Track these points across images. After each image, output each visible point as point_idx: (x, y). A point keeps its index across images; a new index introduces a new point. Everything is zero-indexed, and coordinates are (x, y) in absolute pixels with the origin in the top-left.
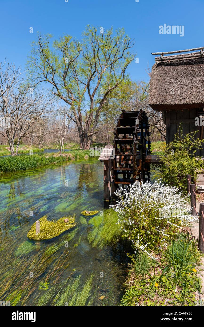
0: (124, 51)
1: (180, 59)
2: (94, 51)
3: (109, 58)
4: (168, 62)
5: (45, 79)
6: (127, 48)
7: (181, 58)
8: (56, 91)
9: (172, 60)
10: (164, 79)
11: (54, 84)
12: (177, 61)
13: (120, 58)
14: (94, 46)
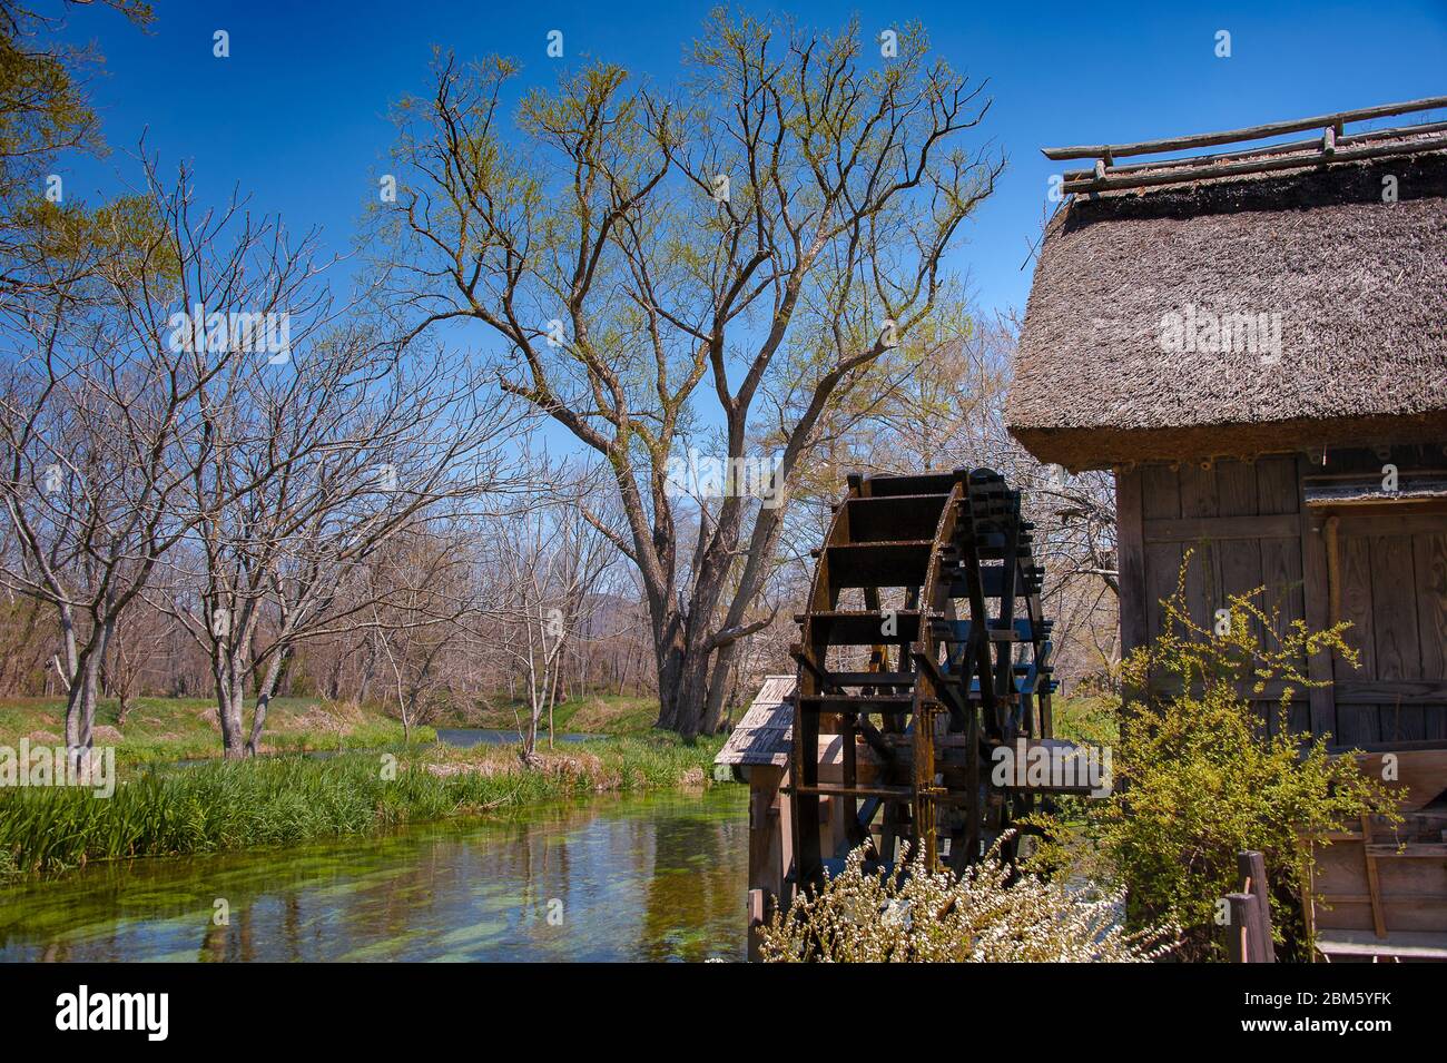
0: (929, 143)
1: (1203, 182)
2: (751, 149)
3: (842, 185)
4: (1134, 195)
5: (465, 305)
6: (947, 130)
7: (1206, 175)
8: (521, 374)
9: (1156, 188)
10: (1106, 291)
11: (512, 330)
12: (1185, 191)
13: (908, 185)
14: (754, 118)
